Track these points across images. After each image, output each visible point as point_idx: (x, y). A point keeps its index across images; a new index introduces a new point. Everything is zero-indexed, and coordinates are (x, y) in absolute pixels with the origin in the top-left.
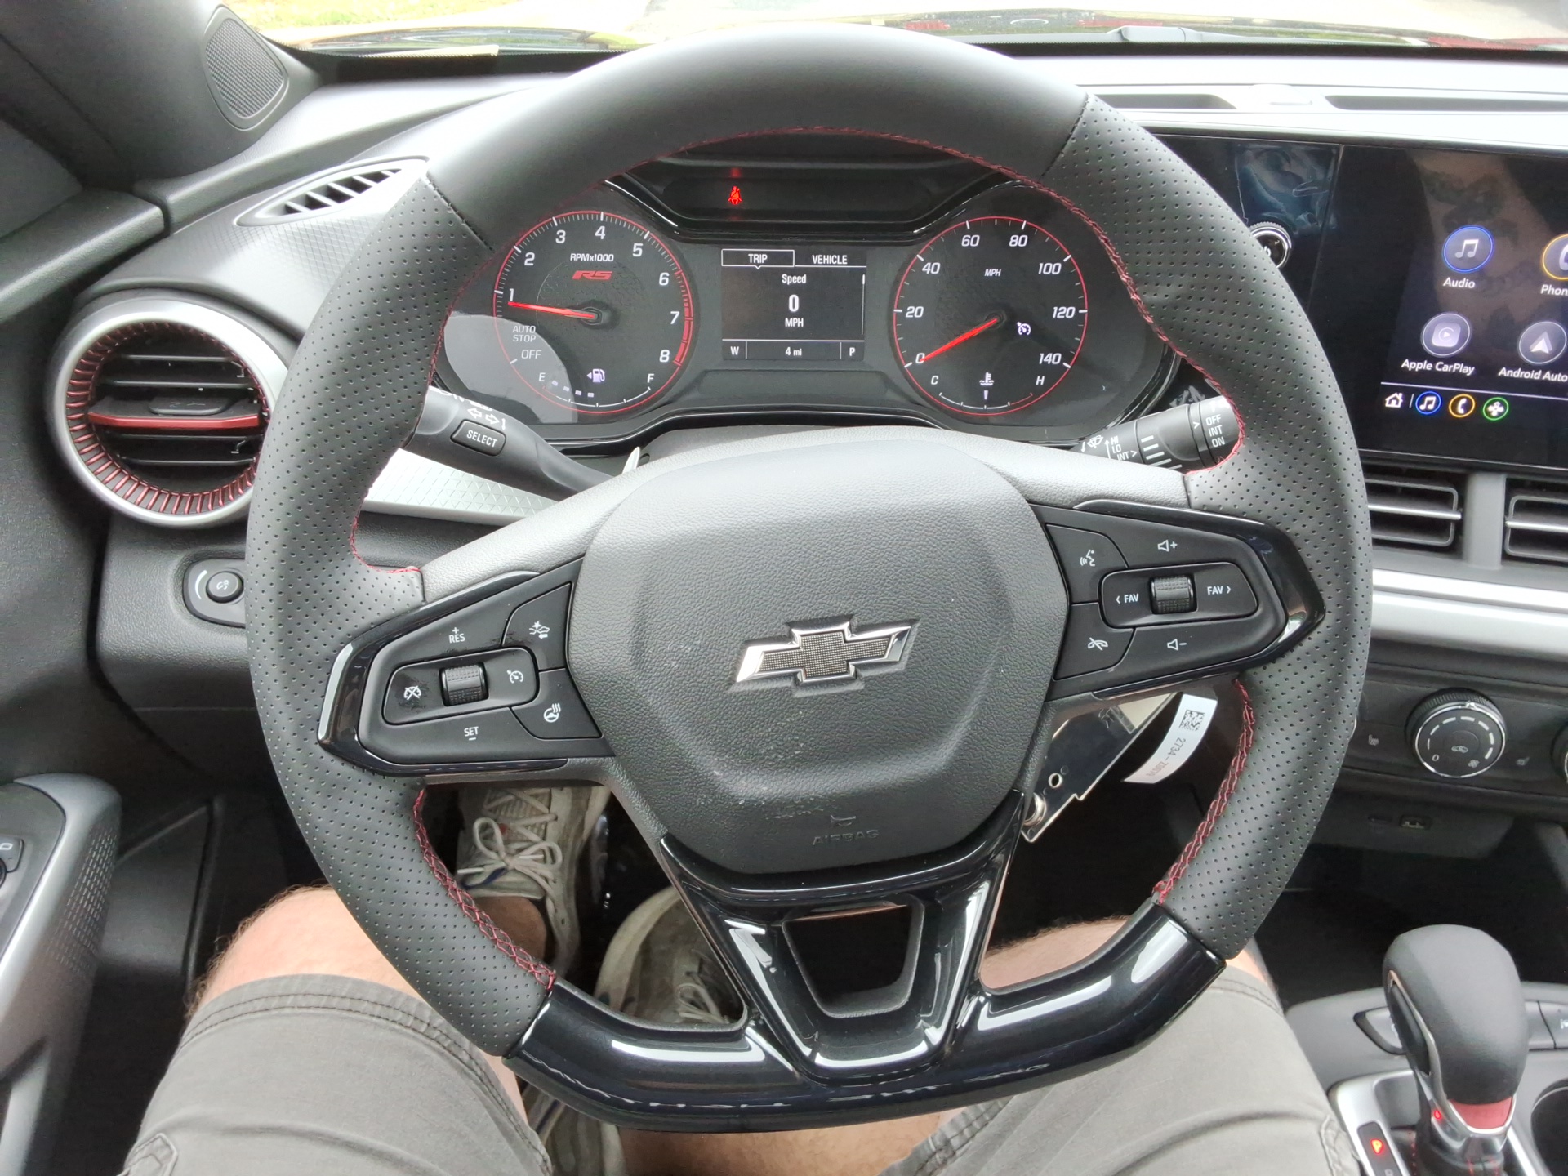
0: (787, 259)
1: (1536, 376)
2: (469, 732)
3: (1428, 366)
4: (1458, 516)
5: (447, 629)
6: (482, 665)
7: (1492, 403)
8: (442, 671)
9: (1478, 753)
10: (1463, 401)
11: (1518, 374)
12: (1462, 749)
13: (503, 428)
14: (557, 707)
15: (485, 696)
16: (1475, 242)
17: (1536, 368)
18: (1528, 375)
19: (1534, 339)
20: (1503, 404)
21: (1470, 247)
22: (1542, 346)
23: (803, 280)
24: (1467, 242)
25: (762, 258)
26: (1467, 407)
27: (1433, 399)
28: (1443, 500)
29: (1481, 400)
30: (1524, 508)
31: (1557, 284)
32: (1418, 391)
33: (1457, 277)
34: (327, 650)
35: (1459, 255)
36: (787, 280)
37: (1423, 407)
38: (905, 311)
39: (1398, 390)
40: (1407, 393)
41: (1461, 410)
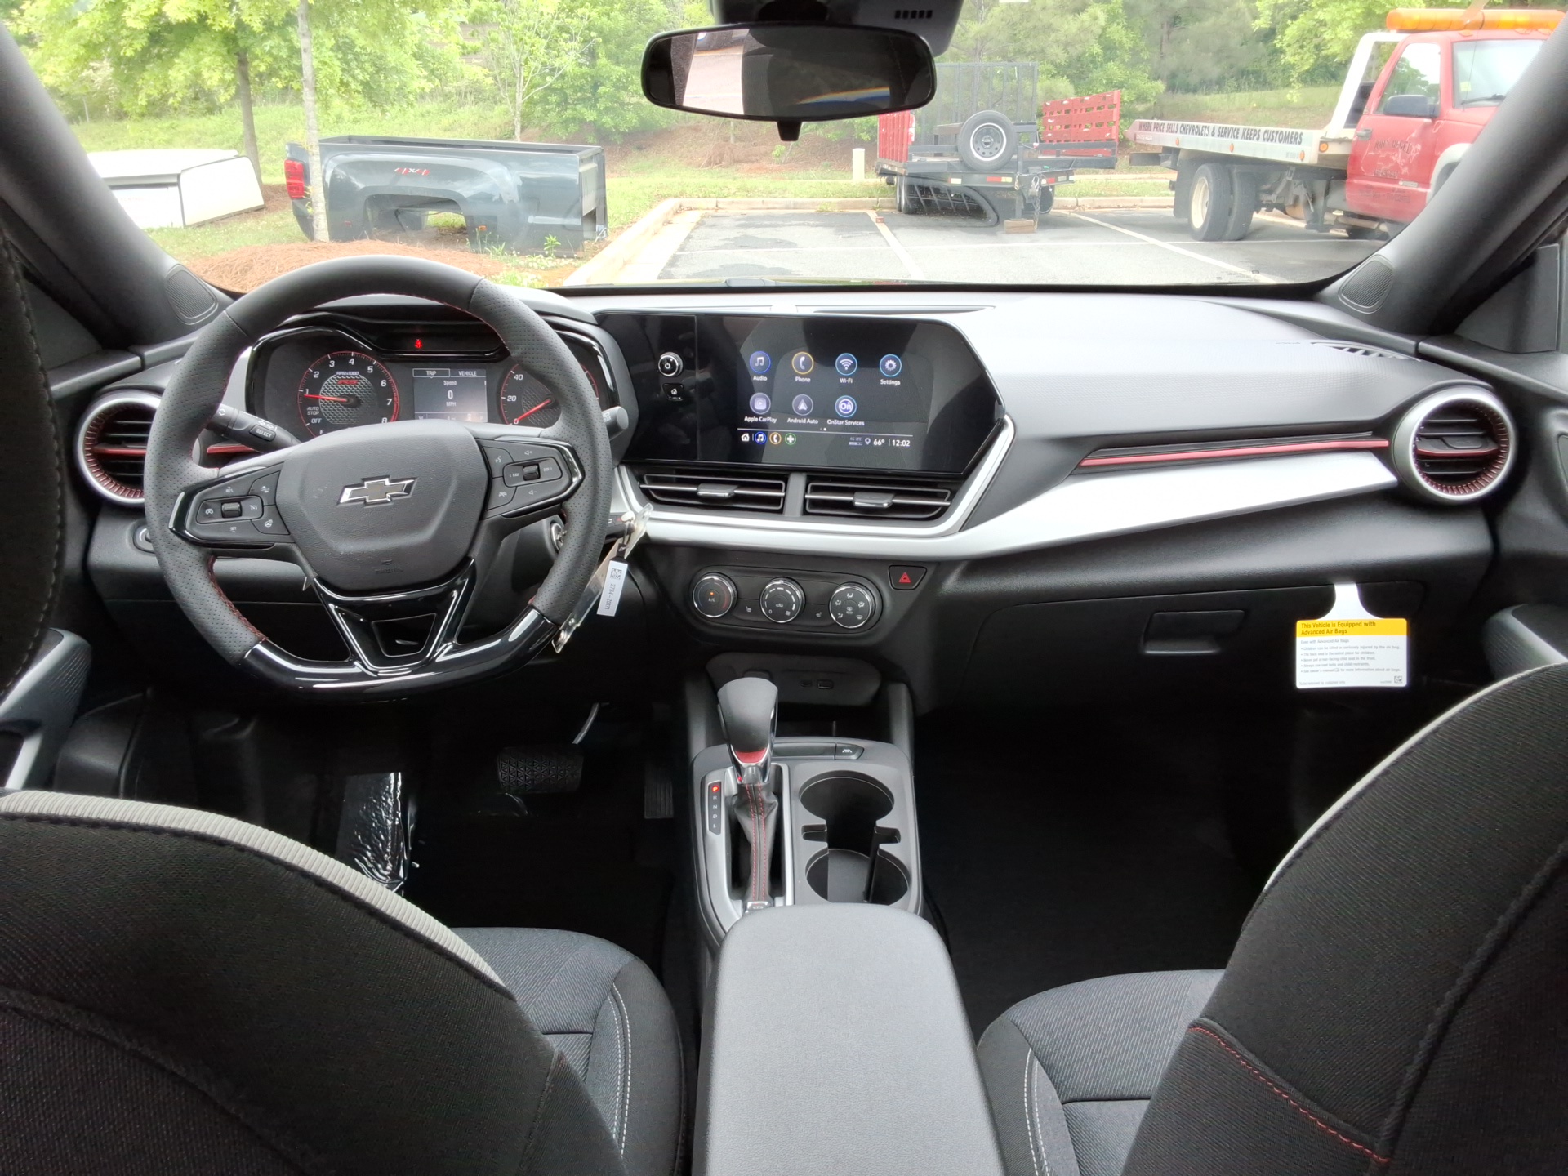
0: (446, 373)
1: (804, 421)
2: (232, 529)
3: (756, 420)
4: (782, 494)
5: (226, 487)
6: (239, 503)
7: (788, 436)
8: (222, 504)
9: (788, 606)
10: (775, 436)
11: (796, 421)
12: (780, 605)
13: (275, 430)
14: (271, 521)
15: (240, 515)
16: (762, 358)
17: (803, 418)
18: (800, 421)
19: (798, 403)
20: (793, 437)
21: (760, 361)
22: (803, 406)
23: (455, 383)
24: (759, 358)
25: (434, 373)
26: (778, 438)
27: (762, 435)
28: (778, 487)
29: (783, 435)
30: (815, 490)
31: (802, 376)
32: (755, 432)
33: (758, 375)
34: (175, 492)
35: (757, 365)
36: (446, 383)
37: (758, 440)
38: (507, 398)
39: (746, 432)
40: (750, 433)
41: (776, 441)
